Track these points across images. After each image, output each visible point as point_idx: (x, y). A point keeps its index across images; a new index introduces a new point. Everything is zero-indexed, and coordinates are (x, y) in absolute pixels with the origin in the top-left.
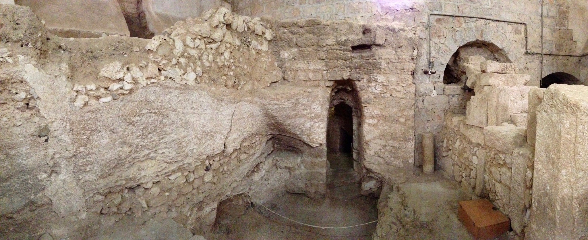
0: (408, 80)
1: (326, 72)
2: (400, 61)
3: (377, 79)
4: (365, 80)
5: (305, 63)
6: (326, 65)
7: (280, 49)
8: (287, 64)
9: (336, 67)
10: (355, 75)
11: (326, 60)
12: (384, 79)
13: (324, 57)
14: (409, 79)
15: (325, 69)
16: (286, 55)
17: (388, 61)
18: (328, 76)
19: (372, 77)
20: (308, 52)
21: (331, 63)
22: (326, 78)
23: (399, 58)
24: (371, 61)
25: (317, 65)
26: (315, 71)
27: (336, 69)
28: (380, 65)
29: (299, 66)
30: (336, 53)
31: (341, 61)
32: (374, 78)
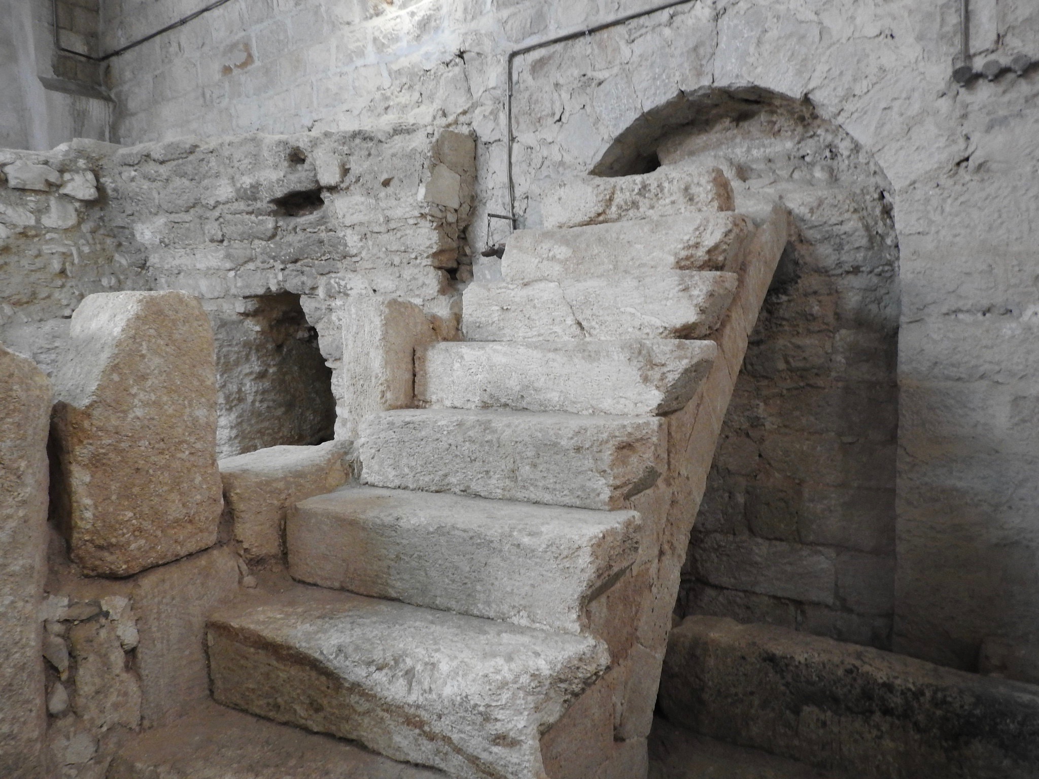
0: (424, 284)
1: (232, 273)
2: (392, 225)
3: (345, 287)
4: (321, 292)
5: (188, 255)
6: (228, 256)
7: (133, 221)
8: (154, 259)
9: (251, 260)
10: (295, 281)
11: (225, 243)
12: (363, 286)
13: (220, 234)
14: (427, 282)
15: (228, 265)
16: (148, 235)
17: (364, 230)
18: (239, 284)
19: (332, 281)
20: (187, 225)
21: (239, 249)
22: (233, 291)
23: (388, 220)
24: (323, 235)
25: (210, 257)
26: (209, 273)
27: (251, 266)
28: (346, 245)
29: (177, 262)
30: (243, 222)
31: (256, 242)
32: (339, 285)
